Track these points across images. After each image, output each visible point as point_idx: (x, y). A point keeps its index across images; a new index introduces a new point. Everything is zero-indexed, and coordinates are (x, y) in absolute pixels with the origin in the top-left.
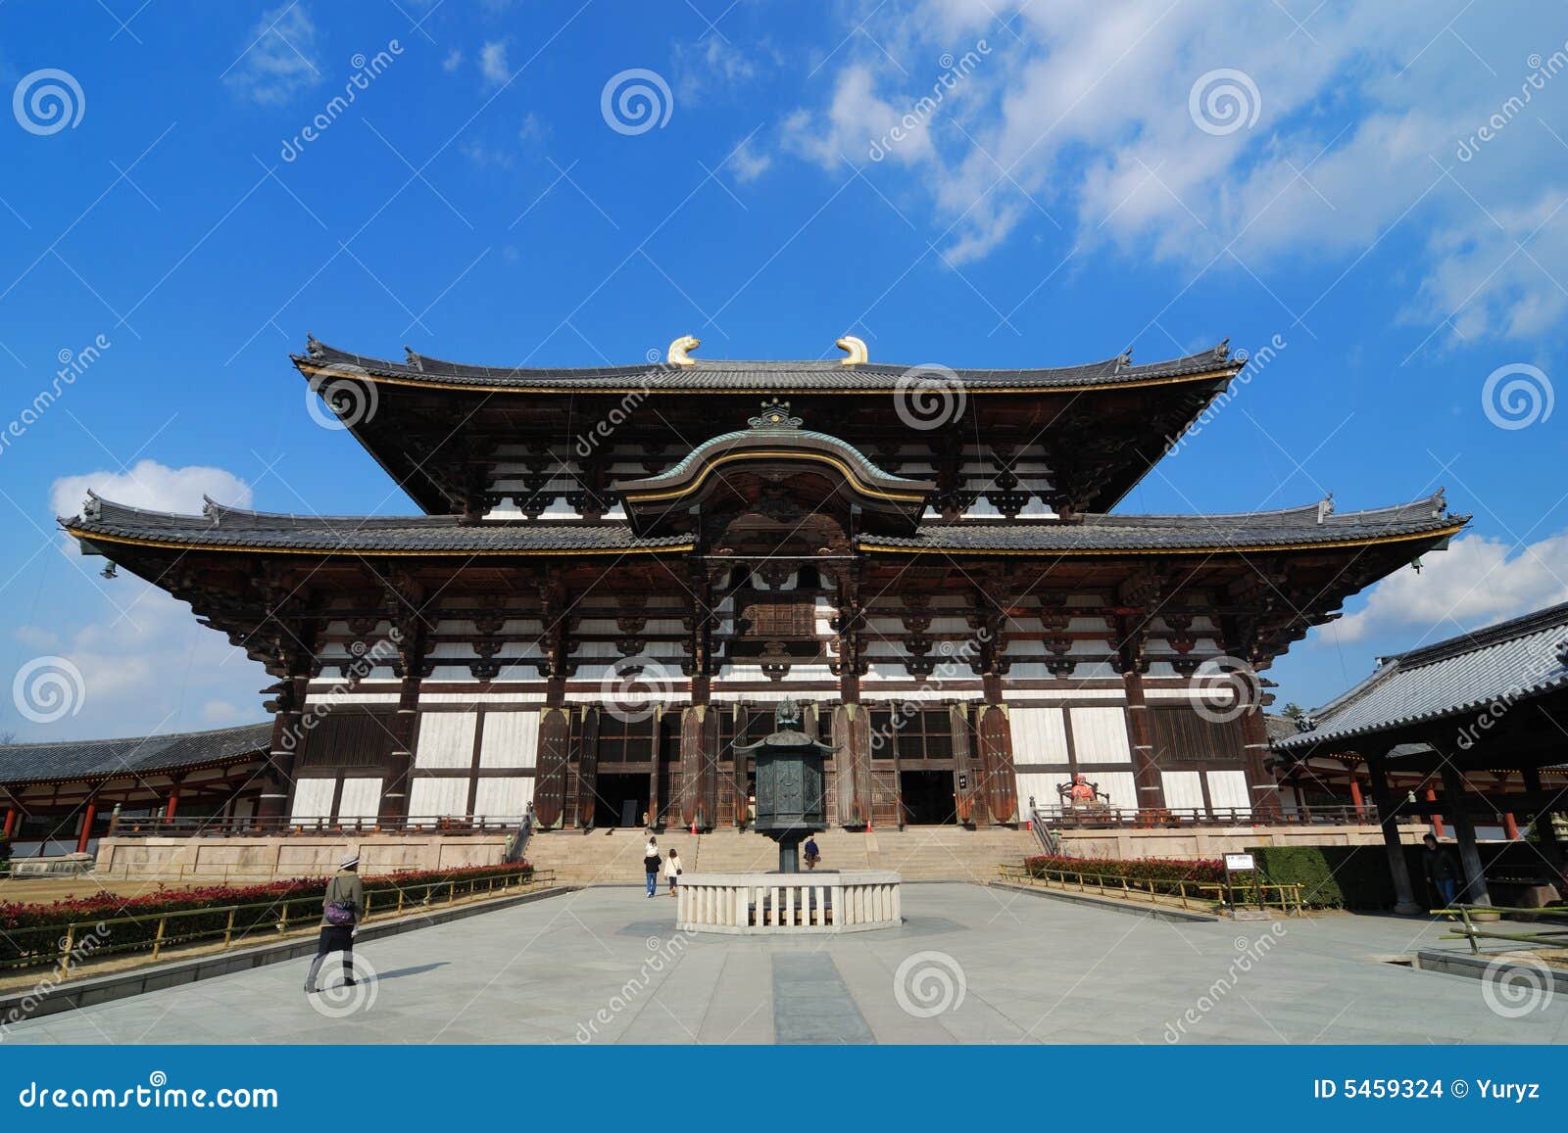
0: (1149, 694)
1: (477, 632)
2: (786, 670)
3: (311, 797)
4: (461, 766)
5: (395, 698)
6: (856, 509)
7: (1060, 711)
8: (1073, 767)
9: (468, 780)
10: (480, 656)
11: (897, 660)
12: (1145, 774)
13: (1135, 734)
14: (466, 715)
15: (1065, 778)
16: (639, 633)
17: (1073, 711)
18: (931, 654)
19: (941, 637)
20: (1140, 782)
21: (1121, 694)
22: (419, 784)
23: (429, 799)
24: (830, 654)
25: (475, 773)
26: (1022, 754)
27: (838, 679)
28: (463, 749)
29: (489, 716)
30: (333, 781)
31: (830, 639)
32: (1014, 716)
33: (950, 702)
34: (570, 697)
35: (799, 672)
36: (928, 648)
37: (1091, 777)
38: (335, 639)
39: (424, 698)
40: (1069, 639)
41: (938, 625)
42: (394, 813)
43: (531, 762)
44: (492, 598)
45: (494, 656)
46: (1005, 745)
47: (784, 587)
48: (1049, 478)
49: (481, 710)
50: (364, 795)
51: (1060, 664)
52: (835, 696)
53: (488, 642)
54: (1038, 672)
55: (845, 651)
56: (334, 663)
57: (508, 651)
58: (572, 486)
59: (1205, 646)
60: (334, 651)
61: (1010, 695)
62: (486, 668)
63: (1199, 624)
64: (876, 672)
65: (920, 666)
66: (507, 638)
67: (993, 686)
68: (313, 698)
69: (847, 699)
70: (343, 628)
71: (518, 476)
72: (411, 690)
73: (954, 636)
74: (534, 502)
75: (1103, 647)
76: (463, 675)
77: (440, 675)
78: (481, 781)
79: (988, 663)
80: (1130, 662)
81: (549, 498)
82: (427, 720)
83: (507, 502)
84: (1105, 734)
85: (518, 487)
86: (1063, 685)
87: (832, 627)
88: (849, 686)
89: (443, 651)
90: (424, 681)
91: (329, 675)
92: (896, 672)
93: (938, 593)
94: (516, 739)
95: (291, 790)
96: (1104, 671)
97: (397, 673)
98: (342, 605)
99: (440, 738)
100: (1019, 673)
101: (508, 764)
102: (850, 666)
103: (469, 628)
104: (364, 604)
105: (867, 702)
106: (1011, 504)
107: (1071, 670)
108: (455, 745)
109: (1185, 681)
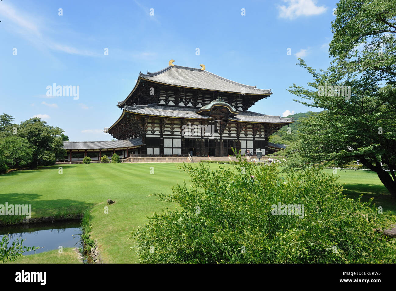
0: (256, 139)
3: (149, 151)
4: (170, 147)
5: (159, 136)
6: (230, 114)
7: (245, 141)
8: (247, 148)
10: (171, 130)
11: (227, 133)
12: (254, 149)
13: (254, 145)
14: (170, 139)
15: (246, 150)
17: (247, 141)
19: (232, 130)
20: (254, 151)
21: (252, 139)
22: (165, 149)
23: (166, 151)
24: (219, 132)
25: (172, 148)
26: (242, 147)
27: (219, 136)
29: (174, 139)
30: (152, 149)
31: (219, 130)
32: (241, 141)
33: (233, 139)
34: (185, 137)
35: (215, 134)
36: (231, 132)
37: (249, 150)
38: (149, 126)
39: (164, 136)
40: (247, 131)
41: (232, 129)
42: (162, 154)
43: (180, 146)
44: (173, 121)
46: (240, 145)
47: (213, 122)
48: (242, 104)
49: (172, 138)
50: (157, 151)
51: (246, 135)
52: (219, 138)
53: (172, 128)
54: (243, 136)
55: (221, 132)
56: (150, 130)
57: (175, 130)
58: (173, 99)
59: (263, 133)
60: (149, 128)
61: (240, 139)
62: (172, 132)
63: (262, 130)
64: (224, 135)
65: (230, 134)
66: (175, 128)
67: (238, 137)
68: (147, 136)
69: (221, 139)
70: (150, 125)
71: (164, 96)
72: (162, 135)
73: (234, 130)
74: (167, 101)
75: (251, 133)
76: (169, 133)
77: (166, 133)
78: (173, 149)
79: (238, 134)
80: (254, 135)
81: (169, 101)
82: (165, 139)
83: (162, 101)
84: (250, 144)
85: (164, 98)
86: (246, 137)
87: (219, 128)
88: (221, 137)
89: (166, 129)
90: (164, 134)
91: (149, 132)
92: (227, 135)
93: (232, 124)
94: (177, 143)
95: (146, 150)
96: (251, 136)
97: (159, 132)
98: (149, 121)
99: (167, 142)
100: (241, 135)
101: (177, 146)
102: (221, 133)
103: (170, 126)
104: (153, 121)
105: (223, 139)
106: (237, 108)
107: (247, 135)
108: (169, 144)
109: (260, 138)
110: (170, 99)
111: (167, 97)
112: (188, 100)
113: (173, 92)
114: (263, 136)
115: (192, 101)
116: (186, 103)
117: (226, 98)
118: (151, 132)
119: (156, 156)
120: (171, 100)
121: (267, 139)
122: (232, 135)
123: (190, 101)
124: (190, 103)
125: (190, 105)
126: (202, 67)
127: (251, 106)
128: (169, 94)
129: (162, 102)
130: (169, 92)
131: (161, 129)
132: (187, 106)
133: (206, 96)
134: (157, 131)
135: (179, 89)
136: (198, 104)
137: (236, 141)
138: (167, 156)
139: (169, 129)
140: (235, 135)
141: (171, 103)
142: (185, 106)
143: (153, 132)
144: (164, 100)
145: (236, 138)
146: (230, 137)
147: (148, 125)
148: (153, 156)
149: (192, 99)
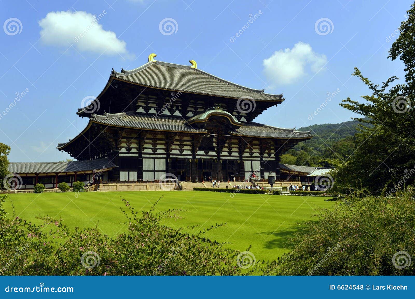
0: (264, 159)
1: (152, 142)
2: (208, 153)
3: (123, 175)
4: (152, 169)
5: (137, 155)
6: (231, 126)
7: (251, 162)
9: (153, 172)
10: (153, 147)
11: (226, 151)
12: (262, 172)
13: (261, 167)
14: (151, 159)
16: (183, 144)
17: (253, 162)
18: (232, 150)
19: (233, 147)
20: (261, 174)
21: (259, 159)
22: (144, 173)
23: (147, 176)
24: (216, 150)
25: (154, 171)
26: (246, 169)
27: (217, 154)
28: (152, 166)
29: (156, 160)
30: (127, 173)
31: (216, 147)
32: (245, 162)
33: (235, 160)
34: (171, 156)
35: (211, 153)
38: (123, 142)
39: (143, 156)
40: (253, 149)
41: (233, 146)
42: (140, 178)
43: (164, 169)
44: (155, 135)
45: (156, 147)
46: (243, 168)
47: (208, 136)
49: (155, 158)
50: (134, 175)
51: (251, 153)
52: (216, 158)
53: (155, 145)
54: (248, 154)
55: (218, 149)
56: (124, 147)
57: (158, 146)
58: (155, 105)
59: (272, 151)
60: (124, 145)
61: (243, 158)
62: (155, 150)
63: (272, 147)
64: (223, 154)
65: (230, 153)
66: (158, 144)
67: (241, 157)
68: (121, 155)
69: (219, 158)
70: (125, 140)
71: (143, 102)
72: (140, 153)
73: (236, 147)
74: (147, 108)
75: (257, 151)
76: (150, 151)
77: (146, 151)
78: (156, 172)
79: (241, 153)
80: (262, 153)
81: (150, 108)
82: (144, 160)
83: (141, 108)
84: (257, 166)
85: (143, 104)
86: (251, 157)
87: (216, 144)
88: (219, 156)
89: (146, 146)
90: (143, 152)
91: (123, 150)
92: (226, 154)
93: (233, 139)
94: (161, 164)
95: (119, 174)
96: (258, 155)
97: (137, 150)
98: (124, 135)
99: (147, 164)
100: (245, 154)
101: (160, 169)
102: (219, 152)
103: (151, 141)
104: (129, 135)
105: (222, 159)
106: (239, 118)
107: (253, 154)
108: (150, 165)
109: (269, 157)
110: (150, 105)
111: (147, 104)
112: (175, 107)
113: (154, 97)
114: (273, 155)
115: (180, 108)
116: (172, 111)
117: (224, 105)
118: (126, 150)
119: (133, 182)
120: (153, 107)
121: (278, 159)
122: (234, 154)
123: (177, 109)
124: (177, 112)
125: (177, 113)
126: (193, 64)
127: (257, 116)
128: (149, 99)
129: (141, 110)
130: (150, 96)
131: (140, 146)
132: (174, 115)
133: (199, 102)
134: (134, 148)
135: (164, 92)
136: (189, 113)
137: (239, 162)
138: (147, 182)
139: (150, 146)
140: (236, 154)
141: (152, 111)
142: (170, 114)
143: (129, 149)
144: (142, 107)
145: (239, 158)
146: (230, 156)
147: (122, 140)
148: (128, 181)
149: (179, 106)
